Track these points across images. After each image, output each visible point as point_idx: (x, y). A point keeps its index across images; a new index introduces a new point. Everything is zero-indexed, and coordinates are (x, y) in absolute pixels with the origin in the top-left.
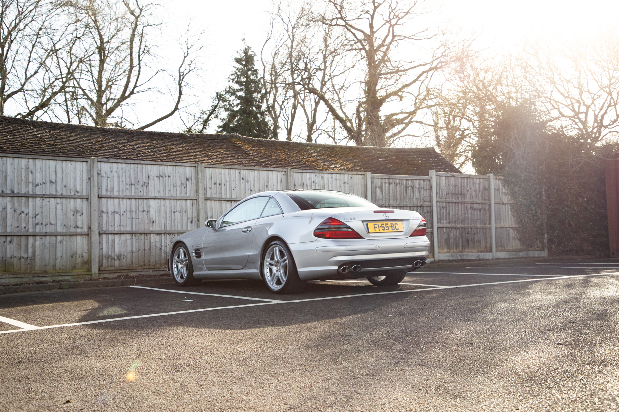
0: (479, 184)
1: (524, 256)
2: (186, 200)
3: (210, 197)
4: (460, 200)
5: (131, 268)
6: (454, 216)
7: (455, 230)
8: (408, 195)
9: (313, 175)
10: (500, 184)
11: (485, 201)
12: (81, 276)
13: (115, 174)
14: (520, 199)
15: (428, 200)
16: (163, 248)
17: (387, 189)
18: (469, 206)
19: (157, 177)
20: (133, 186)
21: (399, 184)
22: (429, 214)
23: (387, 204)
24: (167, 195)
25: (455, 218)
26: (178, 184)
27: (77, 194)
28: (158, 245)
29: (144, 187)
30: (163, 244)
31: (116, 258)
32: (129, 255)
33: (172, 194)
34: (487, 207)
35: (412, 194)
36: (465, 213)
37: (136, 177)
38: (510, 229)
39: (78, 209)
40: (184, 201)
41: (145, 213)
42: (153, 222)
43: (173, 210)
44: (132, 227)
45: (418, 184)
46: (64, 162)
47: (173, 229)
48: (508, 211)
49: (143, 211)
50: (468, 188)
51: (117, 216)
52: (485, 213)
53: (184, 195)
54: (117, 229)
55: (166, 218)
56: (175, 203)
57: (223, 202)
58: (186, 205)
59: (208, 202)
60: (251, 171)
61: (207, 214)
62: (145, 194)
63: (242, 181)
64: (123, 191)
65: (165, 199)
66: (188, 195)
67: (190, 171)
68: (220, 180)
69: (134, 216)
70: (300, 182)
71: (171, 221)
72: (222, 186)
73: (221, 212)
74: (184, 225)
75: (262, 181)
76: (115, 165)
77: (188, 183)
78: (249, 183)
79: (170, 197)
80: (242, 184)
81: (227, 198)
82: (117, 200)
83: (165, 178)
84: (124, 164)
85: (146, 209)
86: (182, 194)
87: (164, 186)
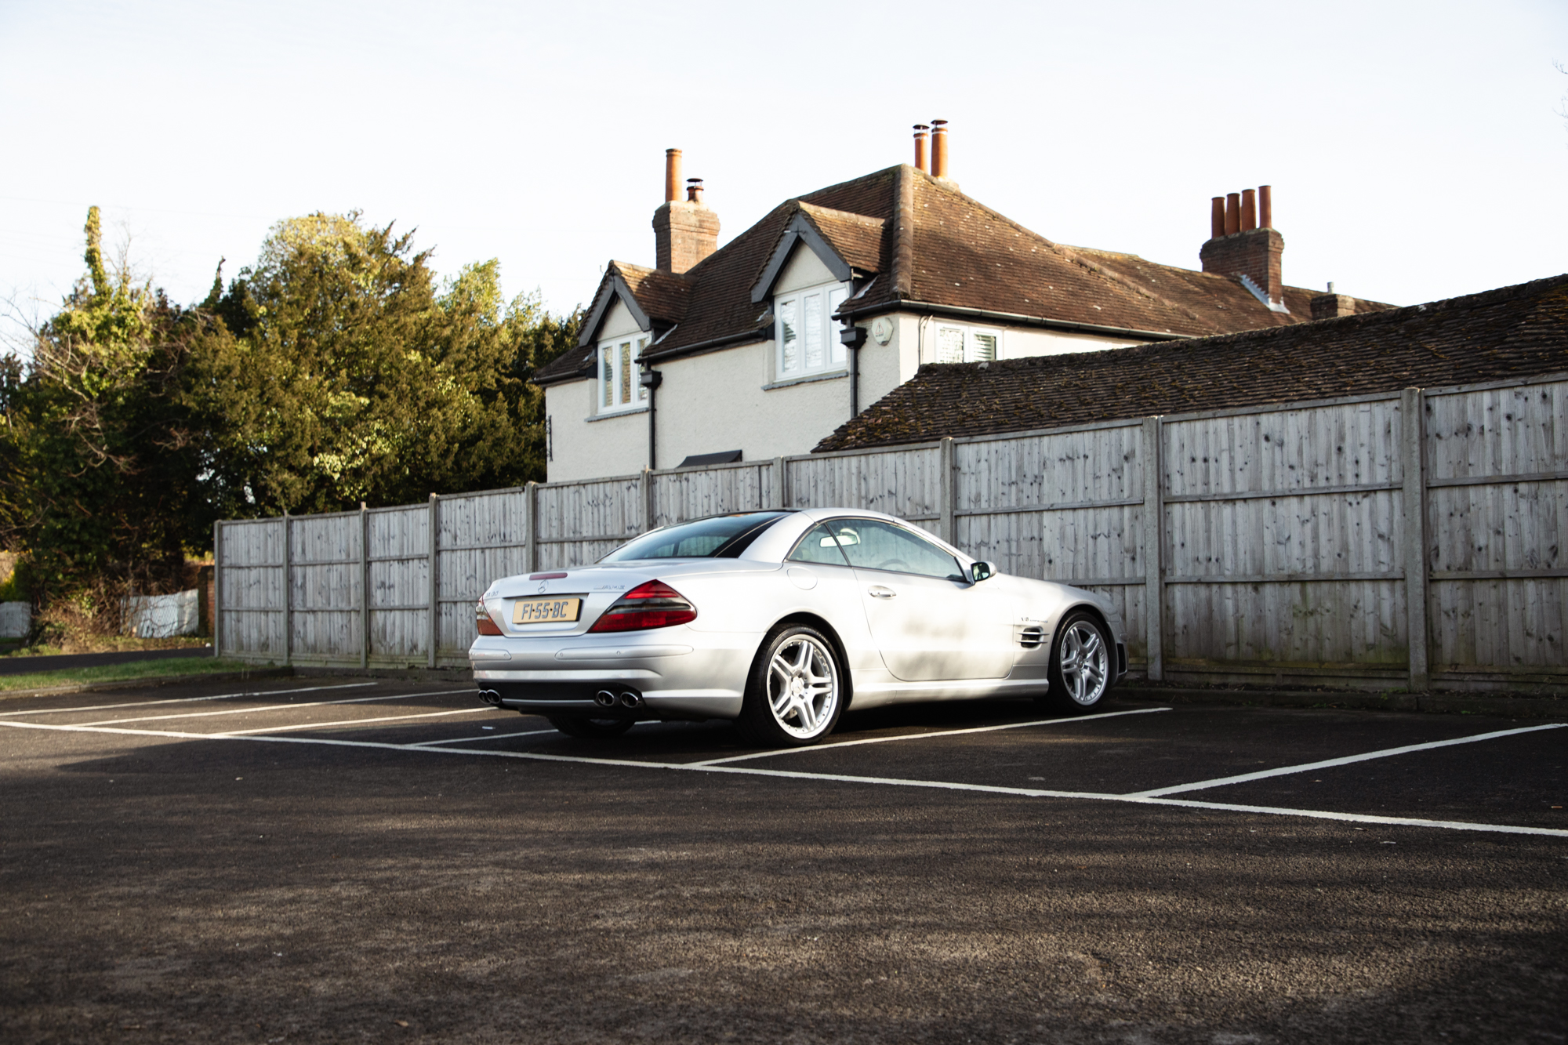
2: (1122, 506)
3: (1179, 494)
13: (983, 465)
19: (1061, 460)
20: (1014, 487)
24: (1080, 498)
27: (926, 512)
29: (1036, 486)
33: (1092, 497)
37: (1020, 468)
40: (1116, 510)
41: (1035, 543)
42: (1051, 561)
43: (1091, 532)
46: (908, 454)
47: (1091, 576)
49: (1032, 539)
51: (984, 550)
53: (1115, 497)
55: (1075, 552)
56: (1098, 517)
57: (1212, 504)
58: (1121, 519)
59: (1176, 509)
60: (1289, 413)
61: (1172, 538)
62: (1035, 501)
63: (1264, 444)
64: (996, 498)
65: (1074, 509)
66: (1126, 494)
67: (1133, 436)
68: (1207, 449)
69: (1014, 551)
70: (1455, 424)
71: (1086, 558)
72: (1212, 463)
73: (1208, 531)
74: (1116, 566)
75: (1322, 439)
76: (984, 446)
77: (1126, 466)
78: (1285, 449)
79: (1085, 504)
80: (1264, 453)
81: (1220, 495)
82: (984, 519)
83: (1076, 461)
84: (1000, 443)
85: (1036, 535)
86: (1114, 495)
87: (1074, 480)
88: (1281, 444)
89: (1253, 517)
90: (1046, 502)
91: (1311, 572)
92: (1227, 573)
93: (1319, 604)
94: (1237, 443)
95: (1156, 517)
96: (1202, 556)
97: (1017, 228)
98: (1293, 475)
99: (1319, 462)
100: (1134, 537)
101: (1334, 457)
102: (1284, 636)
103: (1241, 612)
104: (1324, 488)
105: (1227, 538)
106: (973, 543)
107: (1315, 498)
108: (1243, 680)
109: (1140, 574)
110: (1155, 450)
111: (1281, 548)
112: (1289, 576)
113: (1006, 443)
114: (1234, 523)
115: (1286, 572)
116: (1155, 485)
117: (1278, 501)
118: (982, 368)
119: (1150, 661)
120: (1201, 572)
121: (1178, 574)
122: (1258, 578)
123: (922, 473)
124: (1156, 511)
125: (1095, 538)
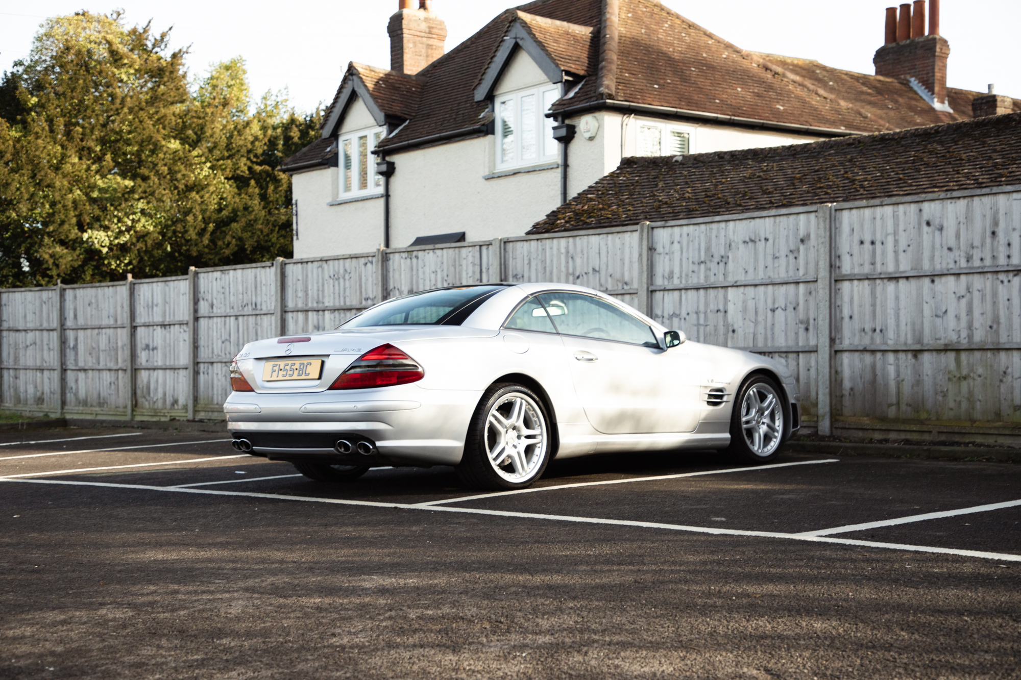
2: (797, 283)
3: (849, 272)
13: (676, 246)
19: (745, 242)
20: (702, 266)
24: (761, 276)
27: (625, 287)
29: (722, 265)
33: (772, 275)
37: (708, 249)
40: (792, 287)
41: (721, 315)
43: (770, 306)
46: (610, 236)
47: (769, 344)
49: (717, 311)
53: (792, 276)
55: (756, 323)
56: (776, 292)
57: (878, 281)
58: (797, 295)
59: (846, 286)
60: (949, 201)
61: (841, 311)
62: (721, 278)
63: (925, 228)
64: (687, 275)
65: (756, 285)
66: (801, 272)
67: (809, 222)
68: (874, 233)
69: (702, 322)
71: (765, 328)
72: (878, 245)
73: (874, 305)
74: (792, 335)
75: (978, 224)
76: (677, 230)
77: (802, 248)
78: (944, 233)
79: (764, 281)
80: (925, 236)
81: (885, 273)
82: (676, 293)
83: (758, 243)
84: (692, 227)
85: (721, 307)
86: (791, 273)
87: (756, 260)
88: (941, 229)
89: (914, 293)
90: (731, 280)
91: (965, 341)
92: (890, 342)
93: (972, 370)
94: (901, 228)
95: (828, 292)
96: (868, 327)
97: (710, 36)
98: (951, 256)
99: (975, 244)
100: (808, 310)
101: (988, 240)
102: (940, 398)
103: (902, 376)
104: (979, 268)
105: (891, 312)
106: (666, 315)
107: (970, 277)
108: (903, 436)
109: (812, 342)
110: (828, 234)
111: (939, 321)
112: (946, 345)
113: (696, 227)
114: (897, 298)
115: (942, 342)
116: (828, 264)
117: (937, 279)
118: (676, 161)
119: (820, 419)
120: (866, 342)
121: (846, 343)
122: (918, 347)
123: (623, 253)
124: (828, 287)
125: (773, 311)
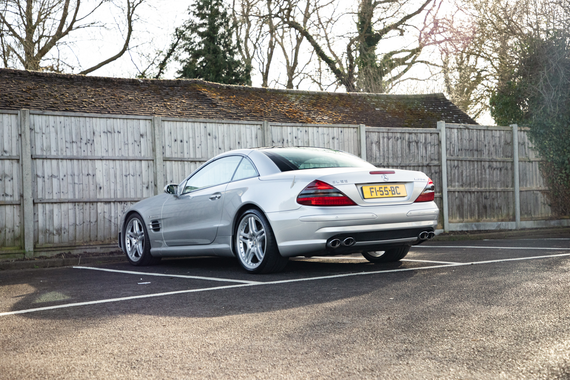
0: (500, 137)
1: (556, 225)
2: (141, 160)
3: (169, 156)
4: (475, 157)
5: (74, 245)
6: (468, 178)
7: (469, 195)
8: (411, 152)
9: (295, 129)
10: (525, 137)
11: (507, 159)
12: (11, 255)
13: (52, 130)
14: (551, 156)
15: (436, 158)
16: (113, 220)
17: (385, 145)
18: (487, 164)
19: (104, 132)
20: (74, 145)
21: (401, 138)
22: (437, 175)
23: (386, 163)
24: (117, 155)
25: (470, 179)
26: (131, 141)
28: (107, 216)
29: (89, 145)
30: (113, 215)
31: (55, 232)
32: (72, 228)
33: (123, 154)
34: (509, 166)
35: (416, 151)
36: (481, 174)
37: (78, 133)
38: (538, 192)
39: (7, 172)
40: (138, 162)
41: (91, 177)
42: (100, 188)
43: (124, 173)
44: (74, 194)
45: (423, 138)
47: (125, 197)
48: (536, 171)
49: (88, 175)
50: (486, 143)
51: (55, 180)
52: (507, 173)
53: (137, 155)
54: (55, 197)
56: (128, 165)
57: (186, 163)
58: (141, 167)
59: (168, 164)
60: (218, 124)
62: (89, 153)
63: (208, 137)
64: (62, 150)
65: (114, 160)
66: (143, 154)
67: (146, 125)
68: (182, 136)
69: (77, 181)
70: (279, 138)
71: (122, 187)
72: (185, 143)
73: (183, 175)
74: (139, 191)
75: (232, 138)
76: (51, 118)
77: (142, 140)
78: (217, 140)
79: (120, 158)
80: (208, 141)
81: (189, 158)
82: (54, 161)
83: (113, 134)
84: (63, 117)
85: (91, 173)
87: (113, 144)
90: (96, 155)
94: (196, 135)
95: (163, 167)
100: (147, 177)
106: (45, 176)
125: (127, 176)
